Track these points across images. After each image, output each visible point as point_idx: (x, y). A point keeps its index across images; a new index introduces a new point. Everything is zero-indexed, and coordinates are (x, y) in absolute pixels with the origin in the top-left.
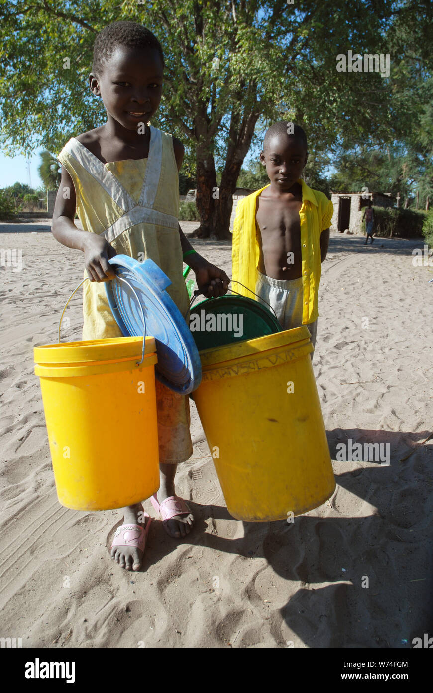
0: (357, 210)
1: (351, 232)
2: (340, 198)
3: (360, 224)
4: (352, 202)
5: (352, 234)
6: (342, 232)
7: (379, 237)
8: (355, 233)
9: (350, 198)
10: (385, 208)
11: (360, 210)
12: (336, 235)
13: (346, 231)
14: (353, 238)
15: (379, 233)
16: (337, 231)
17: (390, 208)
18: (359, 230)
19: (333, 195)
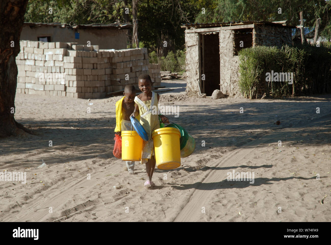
0: (231, 54)
1: (224, 93)
2: (200, 34)
3: (239, 78)
4: (221, 40)
5: (226, 96)
6: (209, 94)
7: (273, 98)
8: (231, 95)
9: (218, 34)
10: (279, 48)
11: (236, 54)
12: (199, 103)
13: (215, 92)
14: (228, 107)
15: (272, 91)
16: (199, 93)
17: (287, 47)
18: (238, 89)
19: (187, 31)
